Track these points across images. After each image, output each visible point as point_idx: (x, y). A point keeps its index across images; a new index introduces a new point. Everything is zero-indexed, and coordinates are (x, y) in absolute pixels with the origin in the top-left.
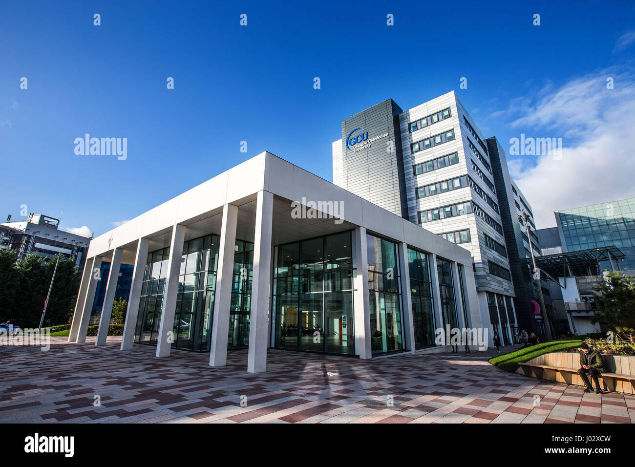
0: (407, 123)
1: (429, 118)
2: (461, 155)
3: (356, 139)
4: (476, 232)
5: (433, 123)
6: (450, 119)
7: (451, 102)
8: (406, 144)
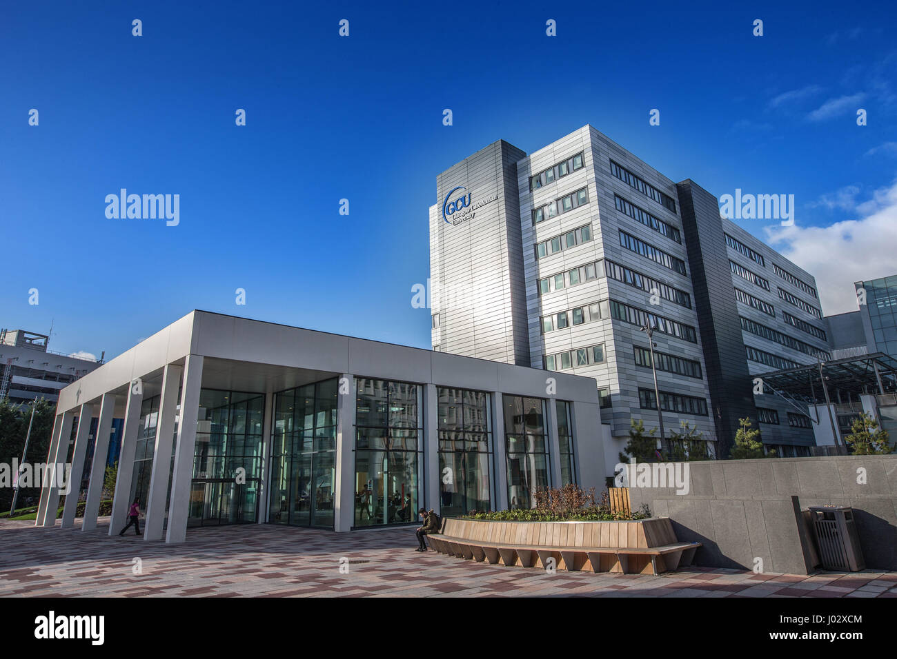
0: (527, 176)
1: (557, 168)
2: (597, 226)
3: (455, 204)
4: (613, 348)
5: (561, 177)
6: (584, 170)
7: (585, 143)
8: (525, 212)
